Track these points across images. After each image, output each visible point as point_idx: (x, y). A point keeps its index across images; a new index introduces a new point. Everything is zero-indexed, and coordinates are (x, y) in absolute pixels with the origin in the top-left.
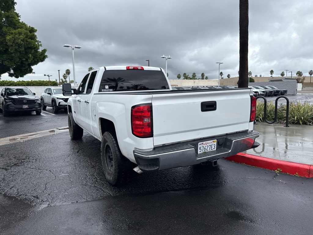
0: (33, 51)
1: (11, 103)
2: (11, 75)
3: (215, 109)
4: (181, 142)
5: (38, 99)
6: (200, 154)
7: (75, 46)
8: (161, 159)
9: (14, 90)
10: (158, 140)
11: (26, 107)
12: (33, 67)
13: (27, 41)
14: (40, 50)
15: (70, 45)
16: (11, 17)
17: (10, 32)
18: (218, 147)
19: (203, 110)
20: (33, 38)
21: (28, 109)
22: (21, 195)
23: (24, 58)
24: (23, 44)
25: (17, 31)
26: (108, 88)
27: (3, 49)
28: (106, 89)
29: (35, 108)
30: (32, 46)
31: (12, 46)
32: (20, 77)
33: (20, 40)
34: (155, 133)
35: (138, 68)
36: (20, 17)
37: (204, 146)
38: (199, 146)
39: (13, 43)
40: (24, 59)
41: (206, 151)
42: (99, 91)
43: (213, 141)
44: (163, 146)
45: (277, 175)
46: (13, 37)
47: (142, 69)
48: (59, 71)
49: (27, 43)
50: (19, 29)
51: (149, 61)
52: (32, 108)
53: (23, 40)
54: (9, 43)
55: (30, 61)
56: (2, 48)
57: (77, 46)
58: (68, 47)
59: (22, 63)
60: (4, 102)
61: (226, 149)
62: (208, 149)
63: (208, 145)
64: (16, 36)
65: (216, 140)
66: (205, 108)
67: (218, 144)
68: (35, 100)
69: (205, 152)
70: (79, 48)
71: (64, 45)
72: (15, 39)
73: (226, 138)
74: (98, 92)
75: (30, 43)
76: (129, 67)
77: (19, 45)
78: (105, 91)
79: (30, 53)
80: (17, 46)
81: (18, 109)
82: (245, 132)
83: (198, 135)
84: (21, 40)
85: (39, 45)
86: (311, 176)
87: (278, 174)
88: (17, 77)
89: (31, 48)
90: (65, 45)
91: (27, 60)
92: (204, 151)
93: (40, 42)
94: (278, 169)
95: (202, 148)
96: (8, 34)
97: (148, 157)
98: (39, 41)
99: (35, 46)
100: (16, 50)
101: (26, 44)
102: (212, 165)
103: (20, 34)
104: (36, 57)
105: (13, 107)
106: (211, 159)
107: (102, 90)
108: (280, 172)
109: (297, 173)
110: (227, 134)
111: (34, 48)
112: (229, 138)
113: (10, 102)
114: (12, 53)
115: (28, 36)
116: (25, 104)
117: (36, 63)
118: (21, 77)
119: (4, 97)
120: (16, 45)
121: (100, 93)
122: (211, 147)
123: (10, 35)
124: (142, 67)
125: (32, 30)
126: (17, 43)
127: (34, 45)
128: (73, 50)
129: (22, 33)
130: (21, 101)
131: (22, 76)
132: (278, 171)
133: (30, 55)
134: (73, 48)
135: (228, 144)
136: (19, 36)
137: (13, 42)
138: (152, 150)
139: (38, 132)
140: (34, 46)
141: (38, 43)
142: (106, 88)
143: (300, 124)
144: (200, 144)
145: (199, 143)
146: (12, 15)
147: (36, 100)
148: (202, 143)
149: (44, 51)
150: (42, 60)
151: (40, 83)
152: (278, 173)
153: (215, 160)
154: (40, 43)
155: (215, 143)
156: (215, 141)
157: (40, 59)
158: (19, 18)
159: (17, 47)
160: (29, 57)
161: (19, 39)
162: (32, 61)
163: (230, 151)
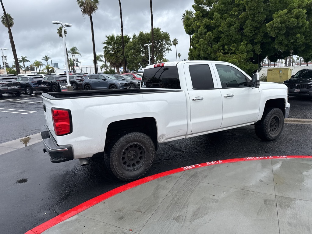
133: (299, 35)
159: (277, 31)
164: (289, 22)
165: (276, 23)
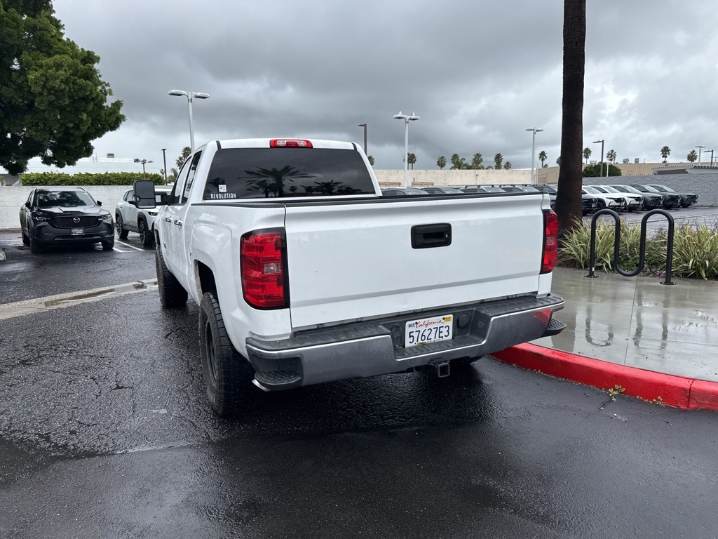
0: (91, 106)
1: (46, 223)
2: (47, 161)
3: (447, 242)
4: (363, 320)
5: (104, 216)
6: (411, 348)
7: (194, 93)
8: (305, 361)
9: (55, 195)
10: (301, 315)
11: (78, 232)
12: (93, 143)
13: (76, 84)
14: (109, 102)
15: (184, 92)
16: (40, 30)
17: (38, 62)
18: (456, 332)
19: (416, 245)
20: (90, 75)
21: (83, 236)
22: (14, 432)
23: (71, 122)
24: (65, 89)
25: (50, 61)
26: (225, 191)
27: (22, 102)
28: (221, 193)
29: (98, 235)
30: (88, 93)
31: (41, 94)
32: (67, 166)
33: (58, 81)
34: (293, 298)
35: (297, 144)
36: (64, 29)
37: (422, 329)
38: (408, 330)
39: (43, 89)
40: (71, 125)
41: (426, 341)
42: (205, 198)
43: (444, 319)
44: (318, 328)
45: (611, 401)
46: (42, 75)
47: (309, 146)
48: (164, 150)
49: (76, 87)
50: (57, 56)
51: (365, 126)
52: (92, 236)
53: (66, 82)
54: (36, 89)
55: (84, 129)
56: (20, 100)
57: (199, 94)
58: (179, 95)
59: (67, 132)
60: (32, 222)
61: (476, 338)
62: (432, 336)
63: (429, 327)
64: (50, 71)
65: (451, 316)
66: (421, 240)
67: (458, 326)
68: (98, 217)
69: (423, 344)
70: (204, 98)
71: (170, 92)
72: (47, 79)
73: (477, 312)
74: (201, 201)
75: (82, 88)
76: (275, 141)
77: (58, 93)
78: (219, 199)
79: (84, 111)
80: (53, 94)
81: (63, 237)
82: (531, 298)
83: (406, 303)
84: (62, 81)
85: (105, 91)
86: (692, 406)
87: (614, 399)
88: (61, 165)
89: (86, 99)
90: (173, 91)
91: (77, 127)
92: (420, 341)
93: (108, 85)
94: (616, 387)
95: (415, 335)
96: (34, 67)
97: (275, 354)
98: (104, 83)
99: (94, 96)
100: (51, 103)
101: (72, 90)
102: (437, 375)
103: (59, 66)
104: (99, 121)
105: (51, 232)
106: (435, 361)
107: (212, 195)
108: (621, 393)
109: (659, 397)
110: (482, 302)
111: (93, 99)
112: (483, 312)
113: (44, 221)
114: (43, 111)
115: (78, 71)
116: (77, 226)
117: (99, 133)
118: (69, 164)
119: (32, 209)
120: (49, 93)
121: (207, 201)
122: (440, 332)
123: (36, 70)
124: (308, 142)
125: (90, 58)
126: (53, 88)
127: (91, 91)
128: (190, 103)
129: (62, 66)
130: (67, 220)
131: (71, 163)
132: (615, 390)
133: (85, 116)
134: (190, 98)
135: (481, 324)
136: (57, 70)
137: (44, 86)
138: (288, 337)
139: (94, 290)
140: (91, 93)
141: (104, 88)
142: (221, 190)
143: (702, 278)
144: (410, 326)
145: (408, 323)
146: (43, 24)
147: (101, 217)
148: (414, 322)
149: (118, 105)
150: (114, 126)
151: (125, 179)
152: (615, 396)
153: (446, 362)
154: (107, 88)
155: (450, 324)
156: (449, 318)
157: (109, 125)
158: (62, 31)
159: (53, 98)
160: (82, 119)
161: (58, 78)
162: (89, 128)
163: (484, 342)
164: (74, 83)
165: (55, 78)
